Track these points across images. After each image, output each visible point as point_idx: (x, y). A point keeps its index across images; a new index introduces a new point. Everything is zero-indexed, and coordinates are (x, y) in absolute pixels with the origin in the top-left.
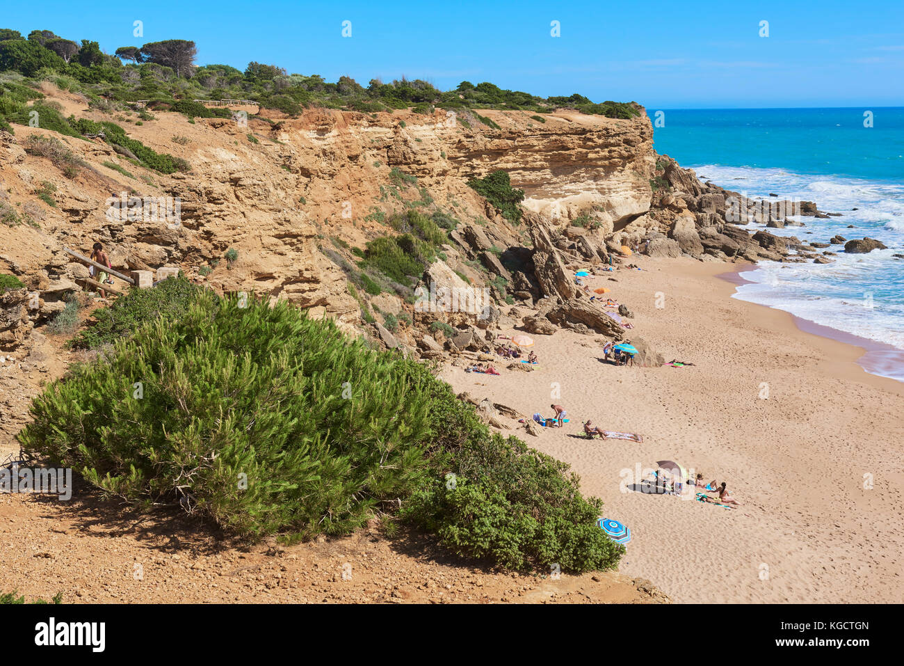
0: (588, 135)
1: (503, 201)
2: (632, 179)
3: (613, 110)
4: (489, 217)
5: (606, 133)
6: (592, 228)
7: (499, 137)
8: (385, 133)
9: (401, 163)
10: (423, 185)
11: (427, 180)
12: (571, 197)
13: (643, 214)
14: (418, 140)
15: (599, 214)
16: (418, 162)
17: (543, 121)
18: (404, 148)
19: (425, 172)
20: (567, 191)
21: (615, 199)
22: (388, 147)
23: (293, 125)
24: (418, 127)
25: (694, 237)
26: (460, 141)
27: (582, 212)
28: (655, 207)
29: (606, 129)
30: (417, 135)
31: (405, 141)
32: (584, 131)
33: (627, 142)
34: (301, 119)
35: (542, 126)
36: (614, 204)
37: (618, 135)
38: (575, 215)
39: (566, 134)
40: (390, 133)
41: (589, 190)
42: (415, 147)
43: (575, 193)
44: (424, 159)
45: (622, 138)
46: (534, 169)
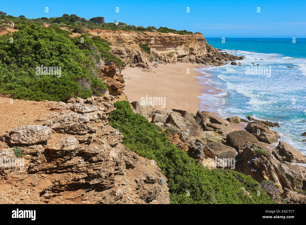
0: (171, 38)
1: (145, 49)
2: (184, 47)
3: (181, 33)
4: (142, 52)
5: (176, 38)
6: (171, 57)
7: (148, 37)
8: (117, 35)
9: (119, 40)
10: (124, 44)
11: (125, 43)
12: (169, 51)
13: (187, 55)
14: (123, 36)
15: (173, 54)
16: (123, 40)
17: (161, 34)
18: (120, 37)
19: (124, 42)
20: (167, 49)
21: (178, 51)
22: (117, 37)
23: (92, 31)
24: (124, 34)
25: (194, 59)
26: (136, 37)
27: (170, 54)
28: (190, 54)
29: (176, 37)
30: (123, 35)
31: (121, 36)
32: (170, 37)
33: (181, 39)
34: (94, 30)
35: (160, 35)
36: (178, 52)
37: (179, 38)
38: (168, 54)
39: (166, 37)
40: (118, 35)
41: (173, 49)
42: (122, 37)
43: (170, 50)
44: (124, 39)
45: (180, 39)
46: (159, 44)
